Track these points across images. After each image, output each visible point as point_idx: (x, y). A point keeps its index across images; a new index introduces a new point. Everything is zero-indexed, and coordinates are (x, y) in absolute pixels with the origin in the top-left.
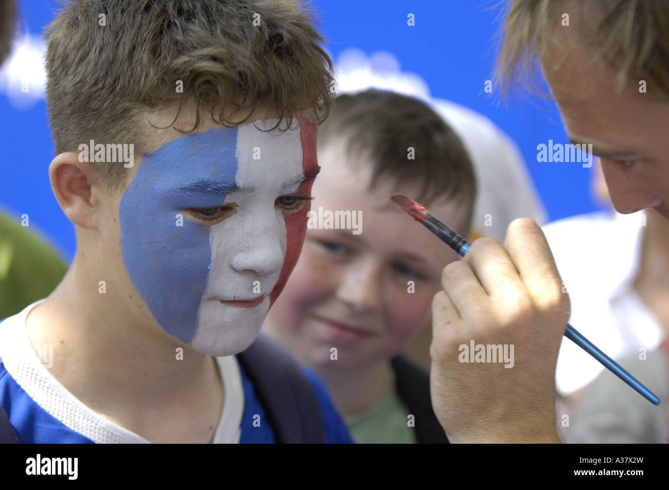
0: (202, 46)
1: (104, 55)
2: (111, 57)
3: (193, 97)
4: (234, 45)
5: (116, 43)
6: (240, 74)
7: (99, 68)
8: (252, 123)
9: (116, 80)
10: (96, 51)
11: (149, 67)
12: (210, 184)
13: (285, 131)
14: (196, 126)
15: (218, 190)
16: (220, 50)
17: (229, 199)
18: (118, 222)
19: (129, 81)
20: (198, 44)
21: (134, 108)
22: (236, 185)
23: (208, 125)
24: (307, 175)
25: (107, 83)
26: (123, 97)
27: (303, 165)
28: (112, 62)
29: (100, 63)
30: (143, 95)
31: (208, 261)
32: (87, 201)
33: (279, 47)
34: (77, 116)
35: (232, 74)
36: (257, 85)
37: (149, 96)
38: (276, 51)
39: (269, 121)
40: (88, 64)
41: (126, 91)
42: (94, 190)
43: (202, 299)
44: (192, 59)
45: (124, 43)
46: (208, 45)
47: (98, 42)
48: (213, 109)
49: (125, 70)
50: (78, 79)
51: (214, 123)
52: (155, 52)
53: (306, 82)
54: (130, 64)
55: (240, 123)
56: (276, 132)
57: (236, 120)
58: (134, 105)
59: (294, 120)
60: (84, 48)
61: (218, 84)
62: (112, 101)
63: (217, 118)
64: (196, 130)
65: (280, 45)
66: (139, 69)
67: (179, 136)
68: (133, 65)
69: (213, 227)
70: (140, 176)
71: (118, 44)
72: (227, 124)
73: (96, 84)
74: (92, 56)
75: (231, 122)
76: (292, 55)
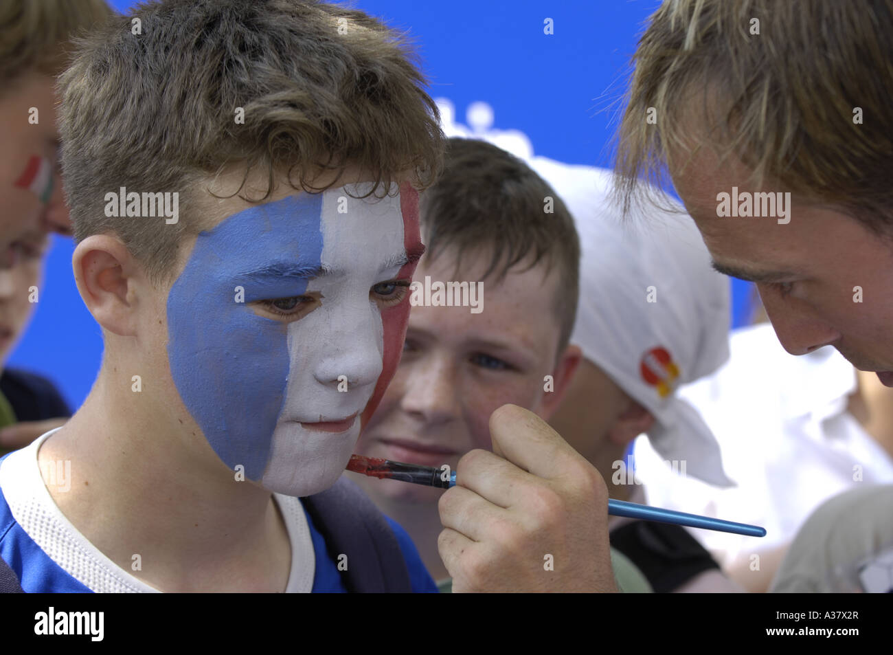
0: (276, 89)
1: (144, 107)
2: (154, 108)
3: (265, 155)
4: (316, 87)
5: (160, 91)
6: (326, 123)
7: (138, 123)
8: (342, 188)
9: (161, 138)
10: (133, 101)
11: (206, 119)
12: (288, 268)
13: (382, 198)
14: (269, 193)
15: (298, 274)
16: (300, 93)
17: (312, 287)
18: (165, 323)
19: (180, 138)
20: (270, 86)
21: (187, 173)
22: (321, 267)
23: (284, 192)
24: (410, 256)
25: (150, 141)
26: (171, 159)
27: (405, 242)
28: (157, 114)
29: (140, 117)
30: (198, 156)
31: (286, 370)
32: (122, 299)
33: (373, 89)
34: (109, 187)
35: (316, 124)
36: (348, 137)
37: (207, 156)
38: (369, 94)
39: (362, 185)
40: (124, 118)
41: (176, 151)
42: (131, 284)
43: (278, 421)
44: (263, 105)
45: (171, 90)
46: (283, 88)
47: (135, 91)
48: (290, 170)
49: (174, 124)
50: (110, 139)
51: (292, 189)
52: (213, 98)
53: (409, 135)
54: (180, 116)
55: (325, 188)
56: (372, 199)
57: (320, 185)
58: (186, 169)
59: (393, 184)
60: (116, 98)
61: (298, 138)
62: (157, 164)
63: (296, 182)
64: (269, 198)
65: (373, 86)
66: (192, 122)
67: (247, 207)
68: (183, 118)
69: (292, 325)
70: (196, 262)
71: (163, 91)
72: (308, 189)
73: (135, 143)
74: (129, 108)
75: (314, 187)
76: (390, 100)
